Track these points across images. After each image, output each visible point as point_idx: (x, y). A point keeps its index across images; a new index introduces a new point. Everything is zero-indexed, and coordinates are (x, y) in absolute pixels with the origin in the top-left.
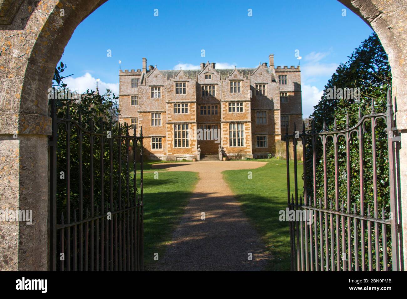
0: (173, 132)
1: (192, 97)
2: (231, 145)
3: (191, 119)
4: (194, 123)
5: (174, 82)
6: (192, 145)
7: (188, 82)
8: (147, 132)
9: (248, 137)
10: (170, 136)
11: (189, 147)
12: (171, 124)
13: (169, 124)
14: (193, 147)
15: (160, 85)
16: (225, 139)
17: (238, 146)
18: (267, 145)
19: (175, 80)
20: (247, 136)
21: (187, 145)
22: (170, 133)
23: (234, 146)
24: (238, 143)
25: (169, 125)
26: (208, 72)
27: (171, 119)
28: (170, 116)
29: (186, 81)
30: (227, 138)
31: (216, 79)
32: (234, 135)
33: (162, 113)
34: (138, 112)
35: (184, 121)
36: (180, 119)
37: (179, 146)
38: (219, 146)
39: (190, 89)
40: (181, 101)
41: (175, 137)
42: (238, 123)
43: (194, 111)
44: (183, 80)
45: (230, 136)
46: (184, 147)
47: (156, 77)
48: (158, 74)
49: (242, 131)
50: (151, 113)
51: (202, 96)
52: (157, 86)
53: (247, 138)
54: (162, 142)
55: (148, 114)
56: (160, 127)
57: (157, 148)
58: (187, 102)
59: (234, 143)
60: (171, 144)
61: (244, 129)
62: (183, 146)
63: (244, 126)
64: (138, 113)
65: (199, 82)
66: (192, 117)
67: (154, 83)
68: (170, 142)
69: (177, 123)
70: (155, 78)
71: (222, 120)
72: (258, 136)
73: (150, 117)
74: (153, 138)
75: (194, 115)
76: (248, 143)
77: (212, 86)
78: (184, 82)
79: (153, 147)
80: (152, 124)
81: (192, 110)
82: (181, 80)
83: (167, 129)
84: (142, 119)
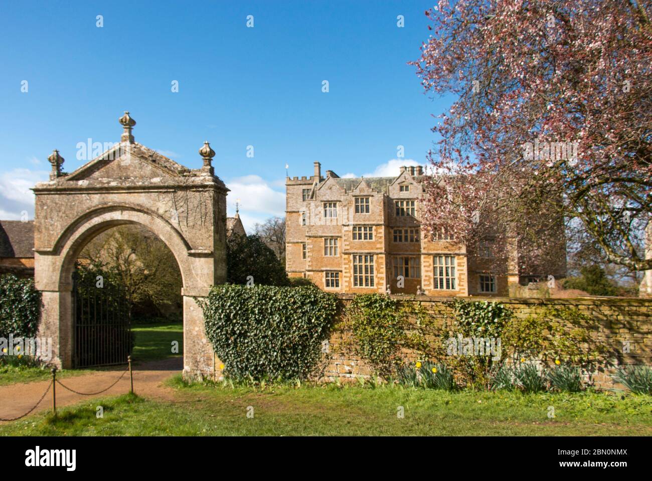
0: (352, 265)
1: (379, 218)
2: (436, 287)
3: (377, 249)
4: (381, 253)
5: (353, 196)
6: (378, 284)
7: (373, 196)
8: (319, 264)
9: (462, 277)
10: (348, 271)
11: (375, 287)
12: (350, 254)
13: (345, 254)
14: (379, 287)
15: (335, 199)
16: (427, 278)
17: (447, 288)
18: (496, 289)
19: (354, 194)
20: (460, 274)
21: (372, 284)
22: (347, 266)
23: (441, 288)
24: (447, 284)
25: (346, 256)
26: (404, 182)
27: (348, 247)
28: (348, 243)
29: (369, 196)
30: (429, 276)
31: (415, 191)
32: (440, 273)
33: (339, 239)
34: (307, 236)
35: (367, 251)
36: (361, 248)
37: (361, 284)
38: (418, 287)
39: (375, 206)
40: (363, 223)
41: (355, 272)
42: (447, 256)
43: (381, 237)
44: (366, 193)
45: (435, 274)
46: (367, 287)
47: (331, 189)
48: (333, 185)
49: (453, 268)
50: (323, 239)
51: (395, 215)
52: (332, 201)
53: (460, 279)
54: (339, 278)
55: (319, 239)
56: (337, 258)
57: (333, 286)
58: (371, 225)
59: (440, 284)
60: (349, 282)
61: (456, 265)
62: (367, 285)
63: (456, 261)
64: (307, 238)
65: (391, 196)
66: (378, 246)
67: (328, 198)
68: (348, 279)
69: (357, 253)
70: (329, 191)
71: (423, 251)
72: (482, 275)
73: (323, 244)
74: (327, 272)
75: (381, 243)
76: (462, 286)
77: (411, 201)
78: (367, 197)
79: (328, 285)
80: (326, 254)
81: (378, 235)
82: (362, 194)
83: (344, 261)
84: (311, 246)
